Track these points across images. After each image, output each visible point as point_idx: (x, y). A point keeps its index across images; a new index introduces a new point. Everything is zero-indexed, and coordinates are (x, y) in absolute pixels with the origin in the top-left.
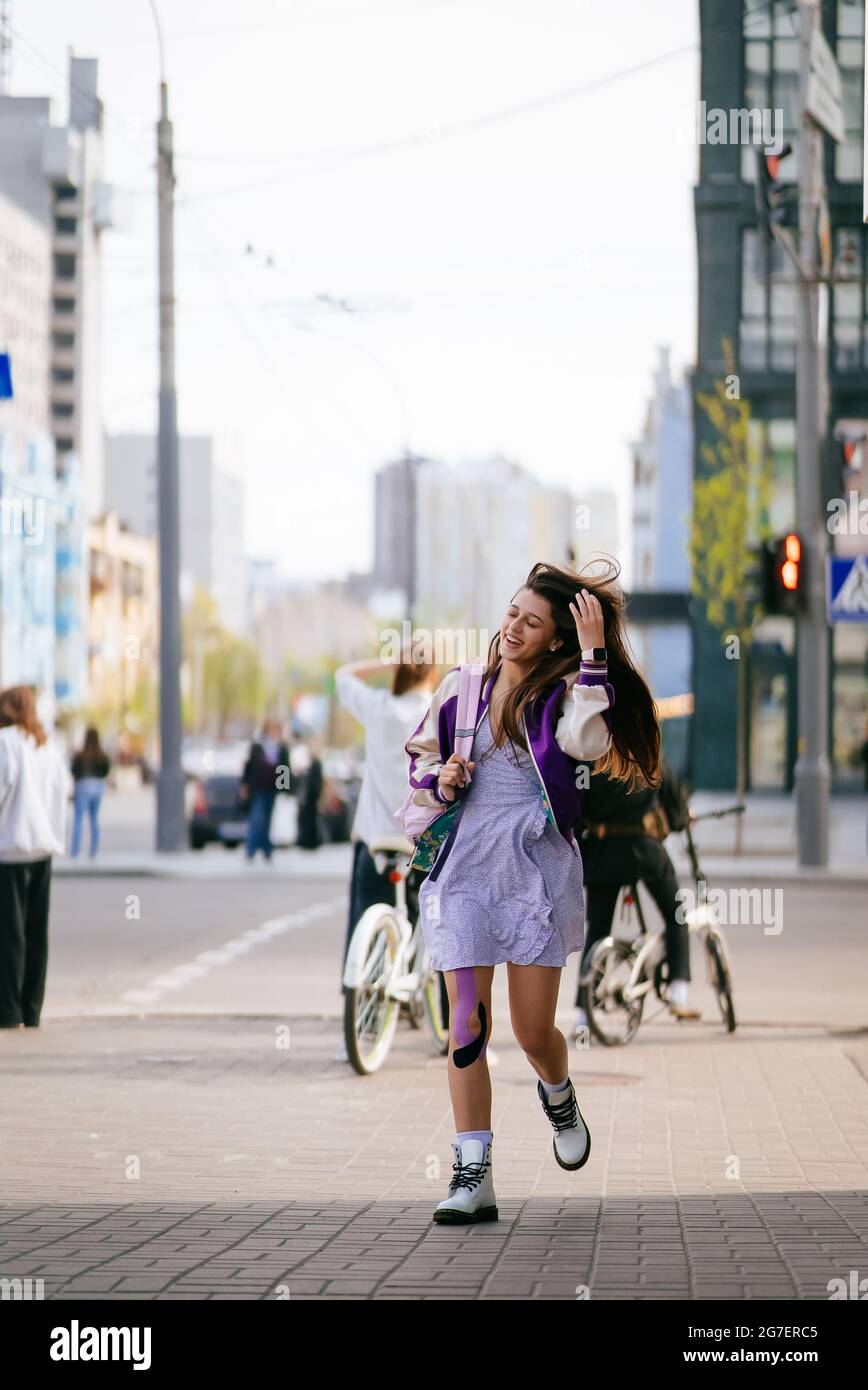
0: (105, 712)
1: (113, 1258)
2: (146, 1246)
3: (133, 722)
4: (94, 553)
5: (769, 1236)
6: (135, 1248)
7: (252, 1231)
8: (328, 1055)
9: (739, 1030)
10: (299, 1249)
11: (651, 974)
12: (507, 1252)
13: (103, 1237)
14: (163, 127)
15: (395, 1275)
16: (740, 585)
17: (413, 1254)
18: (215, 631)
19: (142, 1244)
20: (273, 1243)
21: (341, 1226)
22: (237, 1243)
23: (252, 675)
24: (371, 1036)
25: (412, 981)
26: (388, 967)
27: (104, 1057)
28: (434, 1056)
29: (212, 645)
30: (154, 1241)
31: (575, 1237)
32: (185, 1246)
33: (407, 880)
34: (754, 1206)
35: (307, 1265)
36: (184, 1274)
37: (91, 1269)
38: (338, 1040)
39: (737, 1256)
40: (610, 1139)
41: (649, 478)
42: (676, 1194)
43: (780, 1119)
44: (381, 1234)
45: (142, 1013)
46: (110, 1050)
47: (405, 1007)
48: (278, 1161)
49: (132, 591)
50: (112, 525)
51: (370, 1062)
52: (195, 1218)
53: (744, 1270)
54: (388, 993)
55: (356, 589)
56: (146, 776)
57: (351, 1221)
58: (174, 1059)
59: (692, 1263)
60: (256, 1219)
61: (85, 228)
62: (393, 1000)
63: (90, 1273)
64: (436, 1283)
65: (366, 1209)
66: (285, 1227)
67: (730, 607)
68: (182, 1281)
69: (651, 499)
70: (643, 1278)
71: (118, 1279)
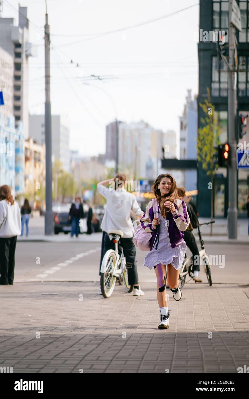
0: (30, 195)
1: (37, 350)
2: (47, 347)
3: (37, 198)
4: (26, 149)
5: (224, 344)
6: (43, 347)
7: (77, 342)
8: (96, 292)
9: (213, 285)
10: (90, 347)
11: (187, 269)
12: (150, 348)
13: (34, 344)
14: (47, 27)
15: (118, 355)
16: (212, 158)
17: (123, 349)
18: (62, 171)
19: (45, 346)
20: (82, 346)
21: (102, 341)
22: (73, 346)
23: (72, 184)
24: (108, 287)
25: (120, 271)
26: (113, 267)
27: (32, 293)
28: (126, 293)
29: (60, 175)
30: (48, 345)
31: (169, 344)
32: (57, 347)
33: (118, 242)
34: (219, 335)
35: (93, 352)
36: (58, 355)
37: (31, 353)
38: (99, 288)
39: (215, 349)
40: (177, 316)
41: (185, 128)
42: (196, 332)
43: (225, 311)
44: (113, 343)
45: (42, 281)
46: (34, 291)
47: (118, 278)
48: (82, 322)
49: (37, 160)
50: (31, 141)
51: (108, 294)
52: (60, 339)
53: (217, 353)
54: (113, 274)
55: (101, 159)
56: (41, 213)
57: (104, 340)
58: (52, 294)
59: (203, 351)
60: (77, 339)
61: (24, 56)
62: (114, 276)
63: (31, 354)
64: (130, 357)
65: (108, 336)
66: (86, 341)
67: (209, 164)
68: (58, 356)
69: (186, 133)
70: (189, 356)
71: (39, 356)
